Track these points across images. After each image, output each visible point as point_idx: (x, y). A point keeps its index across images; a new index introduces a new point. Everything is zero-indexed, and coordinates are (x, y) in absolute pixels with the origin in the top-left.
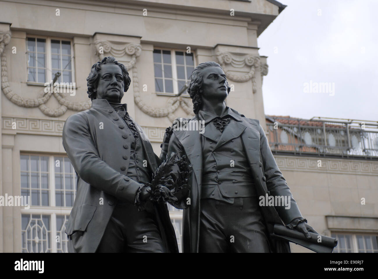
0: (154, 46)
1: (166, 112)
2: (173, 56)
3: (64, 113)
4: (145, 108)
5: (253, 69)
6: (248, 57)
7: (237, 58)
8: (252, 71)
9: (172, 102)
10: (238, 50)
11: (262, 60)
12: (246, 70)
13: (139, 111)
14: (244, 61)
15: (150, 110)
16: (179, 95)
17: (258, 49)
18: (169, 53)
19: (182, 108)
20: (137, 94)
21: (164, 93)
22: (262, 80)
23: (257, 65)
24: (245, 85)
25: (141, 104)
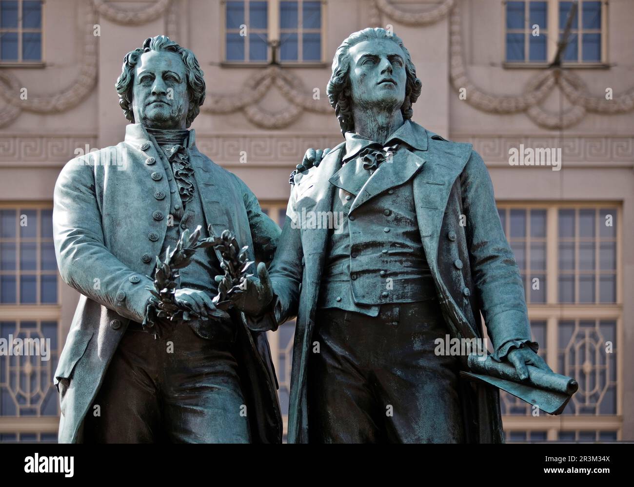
3: (578, 121)
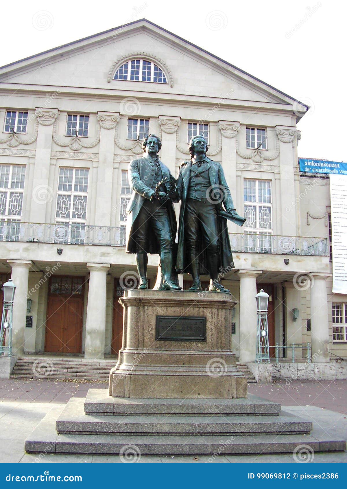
0: (247, 126)
1: (250, 157)
2: (256, 131)
4: (241, 155)
5: (293, 137)
6: (290, 131)
7: (285, 132)
8: (293, 138)
9: (254, 152)
10: (286, 128)
11: (298, 132)
12: (290, 137)
13: (238, 156)
14: (289, 133)
15: (243, 156)
16: (258, 149)
17: (296, 127)
18: (254, 129)
19: (258, 155)
20: (237, 148)
21: (251, 148)
22: (298, 142)
23: (295, 135)
24: (289, 144)
25: (239, 153)
